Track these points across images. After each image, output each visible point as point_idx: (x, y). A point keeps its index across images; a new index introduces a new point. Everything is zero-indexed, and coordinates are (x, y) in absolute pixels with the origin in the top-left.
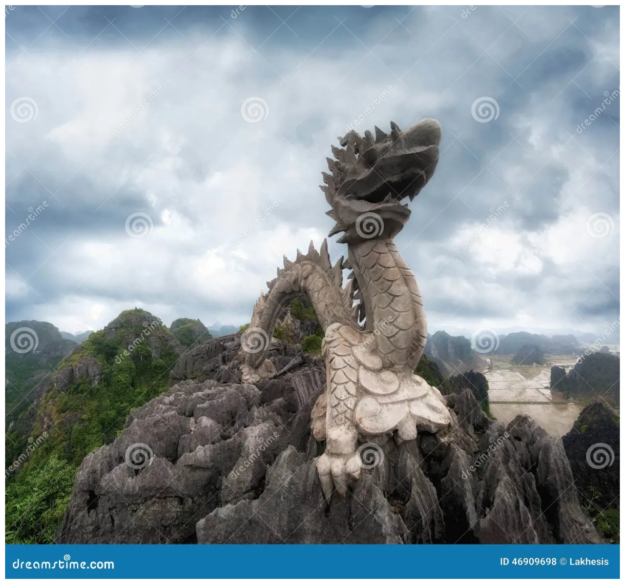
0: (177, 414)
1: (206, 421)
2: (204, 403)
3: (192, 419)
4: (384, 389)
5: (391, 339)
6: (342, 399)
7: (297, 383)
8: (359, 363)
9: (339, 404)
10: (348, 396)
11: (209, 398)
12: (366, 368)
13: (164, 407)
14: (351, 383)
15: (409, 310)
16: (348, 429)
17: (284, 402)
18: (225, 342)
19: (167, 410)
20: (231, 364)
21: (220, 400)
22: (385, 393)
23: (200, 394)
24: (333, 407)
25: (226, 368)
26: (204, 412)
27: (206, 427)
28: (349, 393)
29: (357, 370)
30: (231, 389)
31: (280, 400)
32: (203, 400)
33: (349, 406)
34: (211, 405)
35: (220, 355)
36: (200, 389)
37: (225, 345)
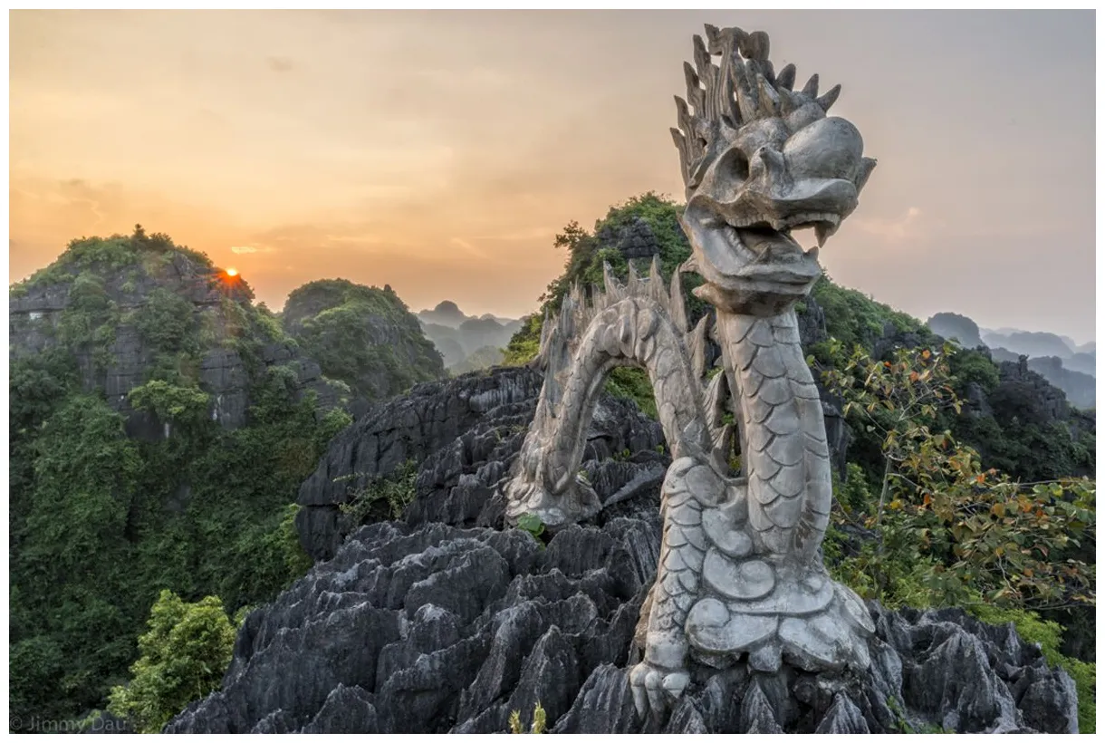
0: (370, 607)
1: (431, 611)
2: (426, 578)
3: (402, 613)
4: (742, 590)
5: (766, 509)
6: (672, 594)
7: (635, 541)
8: (709, 542)
9: (667, 599)
10: (681, 591)
11: (436, 566)
12: (720, 551)
13: (339, 596)
14: (689, 571)
15: (797, 464)
16: (675, 637)
17: (607, 576)
18: (472, 393)
19: (346, 602)
20: (487, 469)
21: (458, 569)
22: (743, 596)
23: (416, 558)
24: (659, 603)
25: (474, 480)
26: (427, 595)
27: (432, 622)
28: (683, 587)
29: (704, 553)
30: (482, 544)
31: (599, 572)
32: (424, 573)
33: (680, 605)
34: (440, 581)
35: (459, 442)
36: (414, 547)
37: (473, 399)
